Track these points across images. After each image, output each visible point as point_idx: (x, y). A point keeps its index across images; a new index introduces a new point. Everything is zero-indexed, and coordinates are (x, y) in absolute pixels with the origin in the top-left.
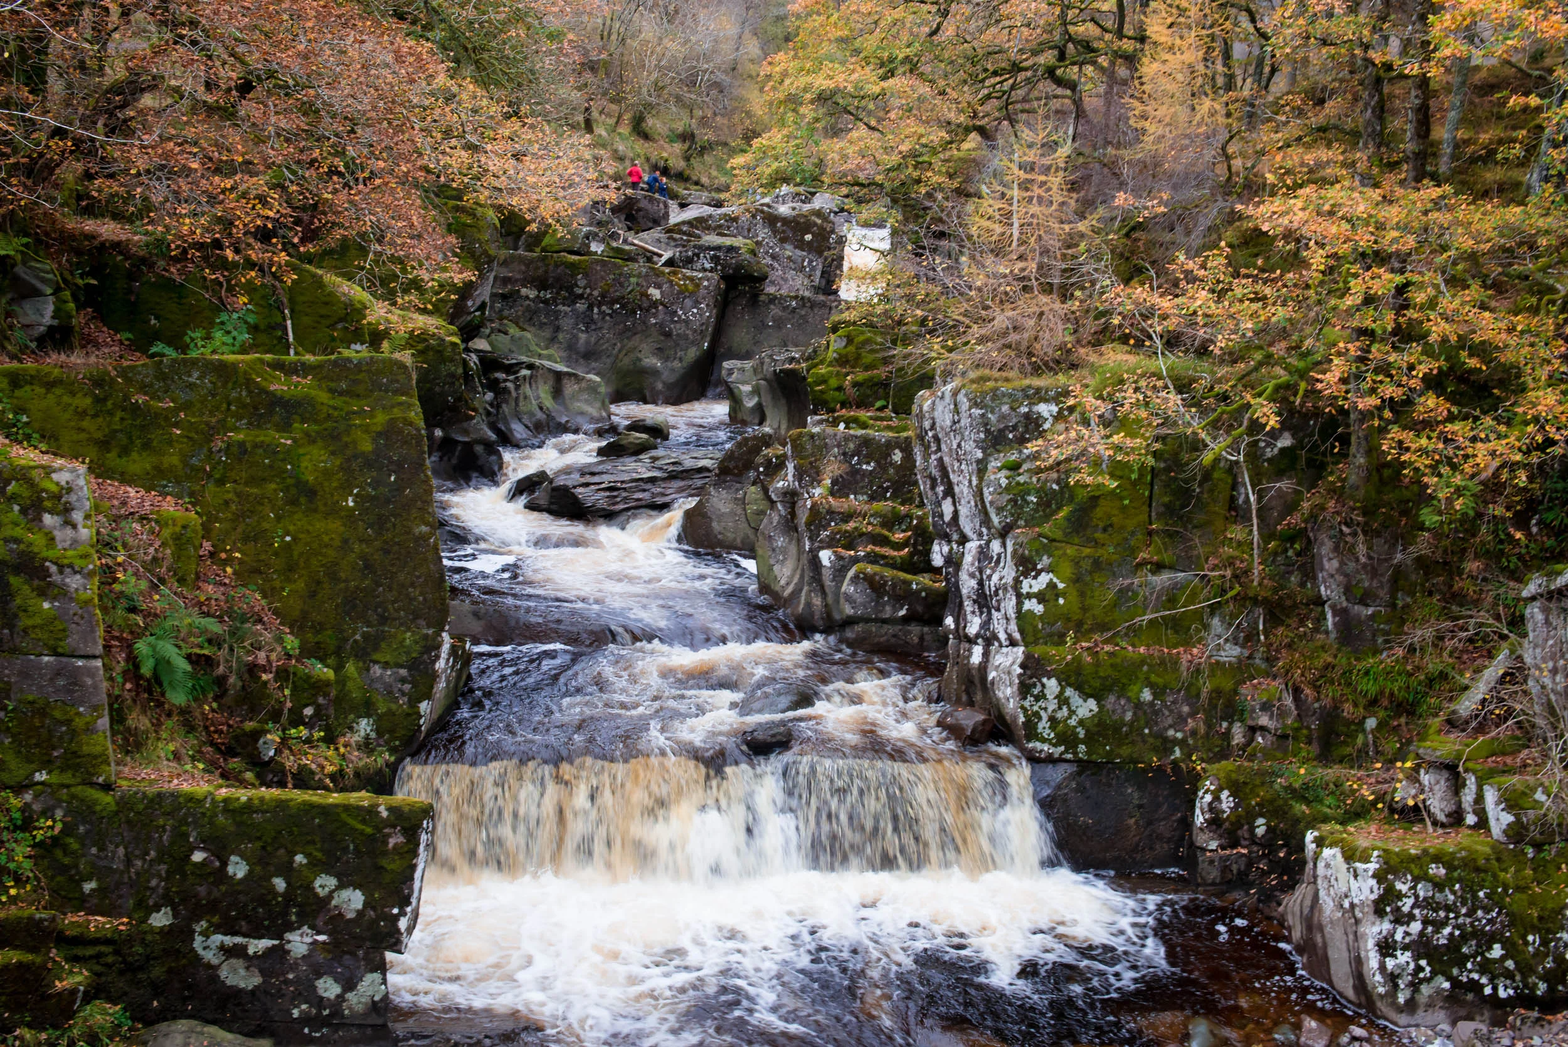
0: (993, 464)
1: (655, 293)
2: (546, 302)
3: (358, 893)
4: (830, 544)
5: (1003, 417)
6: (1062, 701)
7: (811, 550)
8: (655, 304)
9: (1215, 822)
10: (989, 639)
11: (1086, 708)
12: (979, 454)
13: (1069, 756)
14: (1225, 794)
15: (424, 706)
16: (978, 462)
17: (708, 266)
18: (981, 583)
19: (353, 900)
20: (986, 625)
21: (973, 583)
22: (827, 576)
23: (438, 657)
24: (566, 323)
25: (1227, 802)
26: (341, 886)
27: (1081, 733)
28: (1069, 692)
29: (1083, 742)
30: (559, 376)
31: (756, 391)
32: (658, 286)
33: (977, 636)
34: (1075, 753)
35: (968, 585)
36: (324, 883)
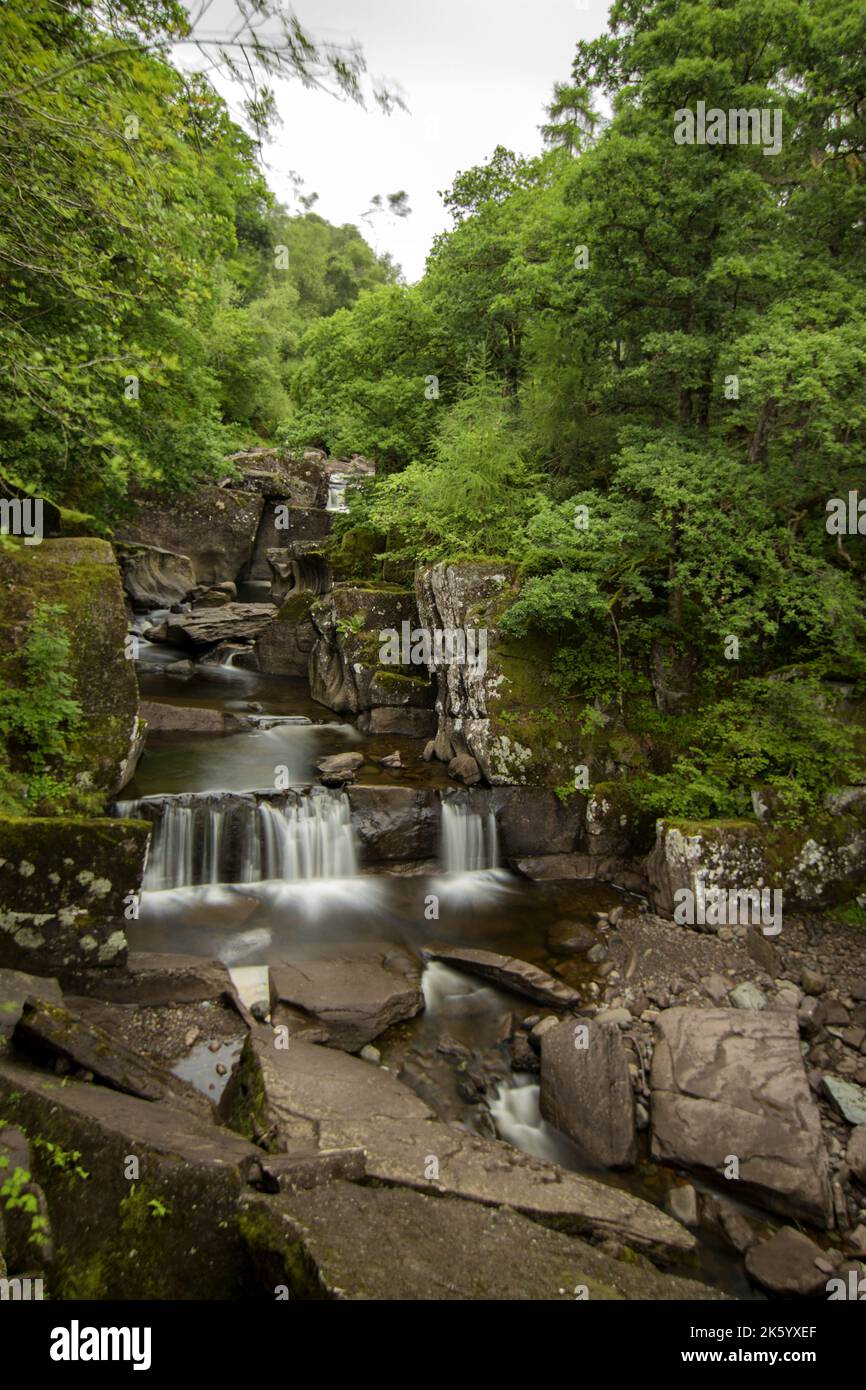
0: (469, 610)
1: (221, 505)
2: (149, 509)
3: (107, 882)
4: (360, 659)
5: (474, 583)
6: (512, 750)
7: (349, 664)
8: (221, 512)
9: (599, 817)
10: (468, 715)
11: (525, 754)
12: (461, 604)
13: (516, 783)
14: (604, 802)
15: (124, 764)
16: (460, 609)
17: (253, 489)
18: (462, 681)
19: (103, 886)
20: (463, 707)
21: (456, 682)
22: (358, 679)
23: (132, 732)
24: (164, 523)
25: (606, 807)
26: (97, 877)
27: (522, 768)
28: (516, 745)
29: (524, 774)
30: (163, 556)
31: (290, 566)
32: (223, 500)
33: (459, 713)
34: (520, 781)
35: (453, 682)
36: (85, 877)
